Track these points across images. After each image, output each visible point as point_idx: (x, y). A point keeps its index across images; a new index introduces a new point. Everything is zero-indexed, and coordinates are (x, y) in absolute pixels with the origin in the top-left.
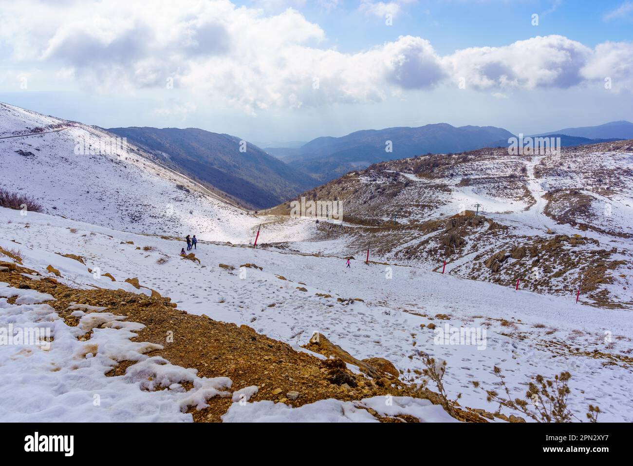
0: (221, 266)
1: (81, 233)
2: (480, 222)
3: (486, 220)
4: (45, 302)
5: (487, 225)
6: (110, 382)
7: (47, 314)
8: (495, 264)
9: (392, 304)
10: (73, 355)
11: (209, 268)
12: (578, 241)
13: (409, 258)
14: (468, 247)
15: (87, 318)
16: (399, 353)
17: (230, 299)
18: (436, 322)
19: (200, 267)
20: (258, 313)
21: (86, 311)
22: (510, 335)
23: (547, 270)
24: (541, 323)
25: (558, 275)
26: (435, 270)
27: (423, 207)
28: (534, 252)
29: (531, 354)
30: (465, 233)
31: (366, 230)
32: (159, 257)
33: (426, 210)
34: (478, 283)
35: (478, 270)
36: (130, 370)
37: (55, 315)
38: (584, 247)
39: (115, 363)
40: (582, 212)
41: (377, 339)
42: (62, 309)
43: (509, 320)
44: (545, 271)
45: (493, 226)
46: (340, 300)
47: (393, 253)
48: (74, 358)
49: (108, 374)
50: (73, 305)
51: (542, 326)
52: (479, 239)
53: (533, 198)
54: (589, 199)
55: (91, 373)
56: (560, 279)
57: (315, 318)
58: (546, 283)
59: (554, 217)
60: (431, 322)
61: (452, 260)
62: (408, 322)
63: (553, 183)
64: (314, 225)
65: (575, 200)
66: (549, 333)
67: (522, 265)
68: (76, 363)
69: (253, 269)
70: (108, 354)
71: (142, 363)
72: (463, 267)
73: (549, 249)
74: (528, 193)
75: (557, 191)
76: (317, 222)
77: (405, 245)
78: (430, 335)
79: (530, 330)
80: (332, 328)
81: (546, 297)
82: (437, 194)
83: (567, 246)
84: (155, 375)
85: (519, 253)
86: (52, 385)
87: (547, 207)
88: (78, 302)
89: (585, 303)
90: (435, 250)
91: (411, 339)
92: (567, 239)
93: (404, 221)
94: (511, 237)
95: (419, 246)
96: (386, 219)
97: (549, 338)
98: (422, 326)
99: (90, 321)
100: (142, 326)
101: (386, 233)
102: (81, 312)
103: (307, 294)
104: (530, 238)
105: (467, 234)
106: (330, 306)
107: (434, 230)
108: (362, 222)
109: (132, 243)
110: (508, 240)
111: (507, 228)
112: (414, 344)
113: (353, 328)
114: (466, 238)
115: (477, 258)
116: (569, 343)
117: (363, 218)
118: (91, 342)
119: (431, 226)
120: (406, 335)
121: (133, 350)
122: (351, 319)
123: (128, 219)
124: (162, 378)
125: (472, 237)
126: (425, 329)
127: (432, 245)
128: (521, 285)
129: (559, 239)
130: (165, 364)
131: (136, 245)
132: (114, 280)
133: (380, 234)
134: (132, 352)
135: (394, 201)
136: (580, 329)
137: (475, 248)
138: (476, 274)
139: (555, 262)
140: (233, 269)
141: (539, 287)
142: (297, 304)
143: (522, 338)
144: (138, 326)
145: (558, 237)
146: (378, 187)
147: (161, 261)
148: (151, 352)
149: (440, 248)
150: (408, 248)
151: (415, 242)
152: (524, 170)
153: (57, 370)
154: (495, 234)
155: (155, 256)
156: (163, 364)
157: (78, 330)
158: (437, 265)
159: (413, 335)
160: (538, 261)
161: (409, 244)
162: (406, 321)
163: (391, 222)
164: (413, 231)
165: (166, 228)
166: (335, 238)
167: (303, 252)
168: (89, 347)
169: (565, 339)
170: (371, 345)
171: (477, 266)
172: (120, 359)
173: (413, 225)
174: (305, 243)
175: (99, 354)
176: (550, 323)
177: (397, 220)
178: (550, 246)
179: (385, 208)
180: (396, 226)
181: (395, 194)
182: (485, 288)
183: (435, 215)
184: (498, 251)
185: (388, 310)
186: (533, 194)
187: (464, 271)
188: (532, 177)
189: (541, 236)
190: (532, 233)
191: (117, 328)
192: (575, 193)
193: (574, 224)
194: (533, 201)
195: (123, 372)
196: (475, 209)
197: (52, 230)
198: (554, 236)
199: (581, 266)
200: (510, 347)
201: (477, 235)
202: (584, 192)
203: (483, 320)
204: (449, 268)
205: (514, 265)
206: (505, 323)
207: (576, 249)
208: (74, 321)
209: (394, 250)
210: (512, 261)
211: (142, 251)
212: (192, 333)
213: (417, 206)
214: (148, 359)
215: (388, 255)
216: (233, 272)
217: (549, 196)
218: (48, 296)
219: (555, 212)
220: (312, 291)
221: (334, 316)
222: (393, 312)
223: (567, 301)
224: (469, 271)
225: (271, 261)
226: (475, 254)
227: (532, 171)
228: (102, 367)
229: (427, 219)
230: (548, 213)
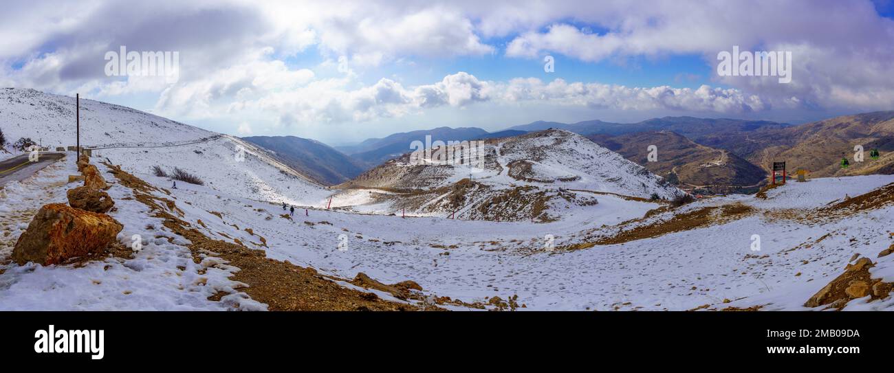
0: (305, 222)
1: (223, 199)
2: (473, 185)
3: (476, 183)
4: (187, 245)
5: (477, 186)
6: (209, 304)
7: (186, 253)
8: (485, 209)
9: (422, 242)
10: (192, 282)
11: (298, 224)
12: (528, 189)
13: (431, 211)
14: (467, 201)
15: (207, 259)
16: (427, 272)
17: (310, 243)
18: (450, 250)
19: (292, 223)
20: (329, 253)
21: (208, 254)
22: (497, 250)
23: (514, 208)
24: (513, 239)
25: (520, 209)
26: (448, 217)
27: (438, 178)
28: (506, 198)
29: (509, 259)
30: (464, 193)
31: (402, 196)
32: (267, 216)
33: (439, 181)
34: (475, 222)
35: (475, 214)
36: (224, 298)
37: (189, 255)
38: (532, 191)
39: (216, 292)
40: (528, 172)
41: (411, 265)
42: (194, 251)
43: (495, 240)
44: (513, 208)
45: (481, 186)
46: (385, 243)
47: (421, 209)
48: (192, 284)
49: (210, 298)
50: (202, 250)
51: (514, 241)
52: (473, 195)
53: (501, 167)
54: (530, 165)
55: (200, 296)
56: (522, 211)
57: (368, 255)
58: (514, 215)
59: (514, 177)
60: (447, 251)
61: (459, 210)
62: (432, 253)
63: (511, 157)
64: (369, 194)
65: (523, 165)
66: (519, 244)
67: (500, 207)
68: (192, 287)
69: (326, 225)
70: (212, 286)
71: (232, 295)
72: (466, 213)
73: (513, 195)
74: (498, 165)
75: (514, 162)
76: (370, 192)
77: (428, 204)
78: (446, 259)
79: (508, 244)
80: (380, 261)
81: (516, 223)
82: (445, 170)
83: (523, 193)
84: (239, 305)
85: (497, 200)
86: (176, 297)
87: (510, 171)
88: (204, 248)
89: (537, 222)
90: (447, 205)
91: (434, 263)
92: (522, 188)
93: (426, 189)
94: (492, 192)
95: (437, 203)
96: (414, 188)
97: (519, 247)
98: (441, 254)
99: (208, 262)
100: (239, 269)
101: (415, 197)
102: (204, 255)
103: (363, 240)
104: (502, 191)
105: (466, 193)
106: (378, 247)
107: (445, 193)
108: (399, 191)
109: (251, 206)
110: (490, 193)
111: (489, 186)
112: (436, 265)
113: (395, 260)
114: (466, 195)
115: (474, 206)
116: (530, 247)
117: (400, 188)
118: (204, 276)
119: (443, 190)
120: (430, 261)
121: (229, 285)
122: (394, 254)
123: (251, 191)
124: (243, 307)
125: (469, 194)
126: (443, 256)
127: (445, 202)
128: (501, 219)
129: (518, 189)
130: (248, 298)
131: (254, 208)
132: (238, 229)
133: (411, 198)
134: (227, 287)
135: (419, 177)
136: (535, 237)
137: (471, 200)
138: (474, 216)
139: (518, 202)
140: (313, 224)
141: (511, 218)
142: (355, 247)
143: (504, 250)
144: (236, 269)
145: (517, 188)
146: (408, 168)
147: (268, 219)
148: (239, 289)
149: (451, 203)
150: (430, 205)
151: (434, 201)
152: (494, 151)
153: (182, 289)
154: (482, 191)
155: (265, 215)
156: (246, 298)
157: (200, 266)
158: (449, 214)
159: (435, 260)
160: (508, 203)
161: (431, 202)
162: (430, 252)
163: (418, 190)
164: (432, 195)
165: (273, 197)
166: (383, 202)
167: (361, 212)
168: (202, 279)
169: (528, 245)
170: (407, 269)
171: (474, 212)
172: (219, 290)
173: (432, 191)
174: (363, 206)
175: (207, 285)
176: (519, 238)
177: (422, 188)
178: (514, 193)
179: (413, 181)
180: (421, 192)
181: (419, 172)
182: (479, 224)
183: (445, 183)
184: (485, 201)
185: (418, 247)
186: (502, 165)
187: (467, 215)
188: (499, 155)
189: (508, 188)
190: (503, 188)
191: (223, 269)
192: (523, 162)
193: (525, 179)
194: (501, 169)
195: (219, 299)
196: (469, 178)
197: (208, 196)
198: (515, 188)
199: (532, 202)
200: (497, 258)
201: (472, 193)
202: (528, 161)
203: (480, 244)
204: (456, 215)
205: (495, 208)
206: (493, 243)
207: (528, 193)
208: (198, 260)
209: (421, 207)
210: (494, 205)
211: (256, 212)
212: (271, 277)
213: (434, 178)
214: (237, 293)
215: (417, 210)
216: (314, 226)
217: (510, 165)
218: (189, 242)
219: (514, 174)
220: (366, 238)
221: (381, 253)
222: (421, 248)
223: (527, 223)
224: (469, 215)
225: (339, 219)
226: (472, 205)
227: (499, 152)
228: (207, 293)
229: (440, 186)
230: (510, 175)
